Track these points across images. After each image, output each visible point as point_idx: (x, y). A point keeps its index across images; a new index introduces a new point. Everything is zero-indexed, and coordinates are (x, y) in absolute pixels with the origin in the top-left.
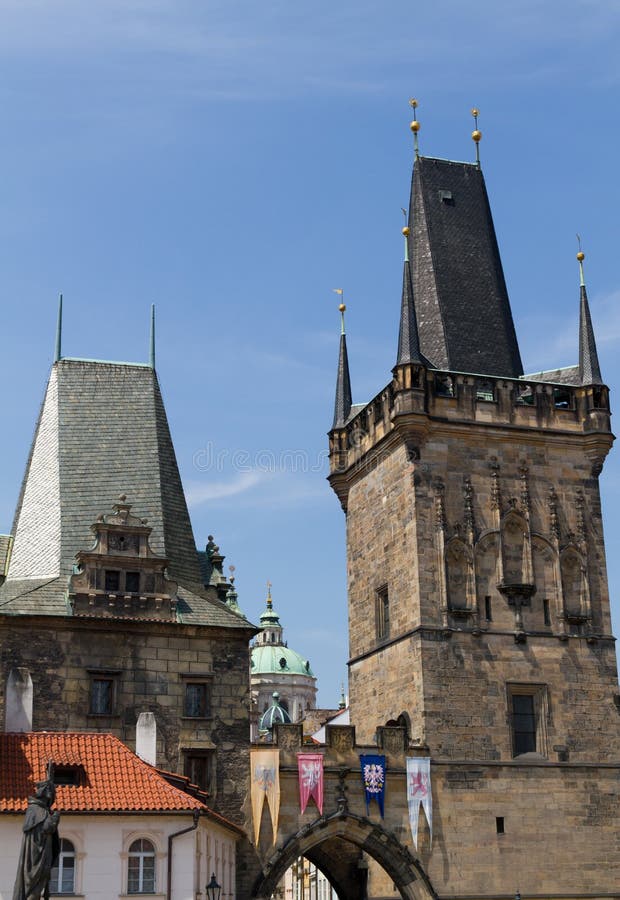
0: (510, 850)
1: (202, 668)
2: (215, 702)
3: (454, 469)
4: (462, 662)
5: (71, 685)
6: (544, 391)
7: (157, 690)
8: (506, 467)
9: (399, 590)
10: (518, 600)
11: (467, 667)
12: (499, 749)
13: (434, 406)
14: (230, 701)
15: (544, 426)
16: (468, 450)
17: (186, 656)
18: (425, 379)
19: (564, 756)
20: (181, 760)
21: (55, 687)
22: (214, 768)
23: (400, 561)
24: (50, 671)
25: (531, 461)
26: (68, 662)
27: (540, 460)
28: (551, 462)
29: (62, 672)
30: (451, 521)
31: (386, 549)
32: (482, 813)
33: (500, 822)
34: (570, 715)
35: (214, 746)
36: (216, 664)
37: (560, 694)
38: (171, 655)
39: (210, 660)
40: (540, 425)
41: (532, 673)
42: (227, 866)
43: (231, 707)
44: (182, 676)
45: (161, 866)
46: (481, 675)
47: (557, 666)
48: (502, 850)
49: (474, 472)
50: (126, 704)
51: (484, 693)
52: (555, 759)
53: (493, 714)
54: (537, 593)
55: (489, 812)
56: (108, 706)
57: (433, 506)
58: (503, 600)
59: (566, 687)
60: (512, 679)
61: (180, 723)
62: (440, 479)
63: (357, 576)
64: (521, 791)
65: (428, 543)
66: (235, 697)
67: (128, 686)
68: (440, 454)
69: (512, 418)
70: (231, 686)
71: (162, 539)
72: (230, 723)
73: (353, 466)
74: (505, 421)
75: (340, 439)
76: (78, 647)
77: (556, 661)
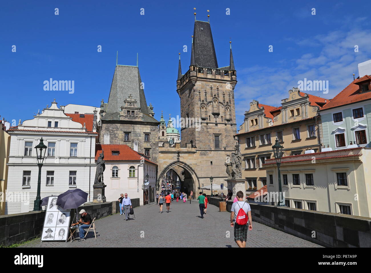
0: (213, 168)
1: (148, 131)
2: (151, 138)
3: (203, 88)
4: (204, 130)
5: (120, 135)
6: (222, 71)
7: (139, 136)
8: (214, 88)
9: (191, 114)
10: (216, 116)
11: (205, 130)
12: (211, 147)
13: (198, 75)
14: (154, 138)
15: (222, 79)
16: (206, 84)
17: (145, 128)
18: (196, 69)
19: (225, 149)
20: (144, 150)
21: (117, 135)
22: (151, 152)
23: (191, 108)
24: (116, 132)
25: (219, 87)
26: (119, 130)
27: (221, 87)
28: (224, 87)
29: (118, 132)
30: (202, 100)
31: (188, 106)
32: (208, 161)
33: (211, 162)
34: (226, 140)
35: (151, 147)
36: (151, 130)
37: (225, 136)
38: (141, 128)
39: (150, 129)
40: (221, 78)
41: (219, 131)
42: (153, 172)
43: (154, 139)
44: (144, 133)
45: (136, 172)
46: (208, 132)
47: (224, 130)
48: (212, 168)
49: (207, 89)
50: (132, 139)
51: (208, 136)
52: (223, 149)
53: (210, 140)
54: (220, 115)
55: (209, 160)
56: (128, 139)
57: (198, 96)
58: (213, 116)
59: (226, 134)
60: (214, 133)
61: (143, 142)
62: (199, 90)
63: (183, 111)
64: (216, 156)
65: (197, 104)
66: (155, 137)
67: (132, 135)
68: (200, 85)
69: (215, 77)
70: (154, 135)
71: (140, 104)
72: (154, 142)
73: (182, 88)
74: (214, 78)
75: (179, 82)
76: (121, 127)
77: (224, 129)
